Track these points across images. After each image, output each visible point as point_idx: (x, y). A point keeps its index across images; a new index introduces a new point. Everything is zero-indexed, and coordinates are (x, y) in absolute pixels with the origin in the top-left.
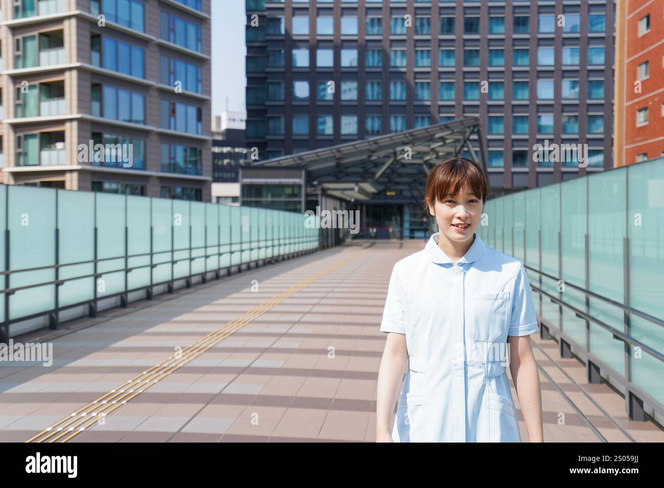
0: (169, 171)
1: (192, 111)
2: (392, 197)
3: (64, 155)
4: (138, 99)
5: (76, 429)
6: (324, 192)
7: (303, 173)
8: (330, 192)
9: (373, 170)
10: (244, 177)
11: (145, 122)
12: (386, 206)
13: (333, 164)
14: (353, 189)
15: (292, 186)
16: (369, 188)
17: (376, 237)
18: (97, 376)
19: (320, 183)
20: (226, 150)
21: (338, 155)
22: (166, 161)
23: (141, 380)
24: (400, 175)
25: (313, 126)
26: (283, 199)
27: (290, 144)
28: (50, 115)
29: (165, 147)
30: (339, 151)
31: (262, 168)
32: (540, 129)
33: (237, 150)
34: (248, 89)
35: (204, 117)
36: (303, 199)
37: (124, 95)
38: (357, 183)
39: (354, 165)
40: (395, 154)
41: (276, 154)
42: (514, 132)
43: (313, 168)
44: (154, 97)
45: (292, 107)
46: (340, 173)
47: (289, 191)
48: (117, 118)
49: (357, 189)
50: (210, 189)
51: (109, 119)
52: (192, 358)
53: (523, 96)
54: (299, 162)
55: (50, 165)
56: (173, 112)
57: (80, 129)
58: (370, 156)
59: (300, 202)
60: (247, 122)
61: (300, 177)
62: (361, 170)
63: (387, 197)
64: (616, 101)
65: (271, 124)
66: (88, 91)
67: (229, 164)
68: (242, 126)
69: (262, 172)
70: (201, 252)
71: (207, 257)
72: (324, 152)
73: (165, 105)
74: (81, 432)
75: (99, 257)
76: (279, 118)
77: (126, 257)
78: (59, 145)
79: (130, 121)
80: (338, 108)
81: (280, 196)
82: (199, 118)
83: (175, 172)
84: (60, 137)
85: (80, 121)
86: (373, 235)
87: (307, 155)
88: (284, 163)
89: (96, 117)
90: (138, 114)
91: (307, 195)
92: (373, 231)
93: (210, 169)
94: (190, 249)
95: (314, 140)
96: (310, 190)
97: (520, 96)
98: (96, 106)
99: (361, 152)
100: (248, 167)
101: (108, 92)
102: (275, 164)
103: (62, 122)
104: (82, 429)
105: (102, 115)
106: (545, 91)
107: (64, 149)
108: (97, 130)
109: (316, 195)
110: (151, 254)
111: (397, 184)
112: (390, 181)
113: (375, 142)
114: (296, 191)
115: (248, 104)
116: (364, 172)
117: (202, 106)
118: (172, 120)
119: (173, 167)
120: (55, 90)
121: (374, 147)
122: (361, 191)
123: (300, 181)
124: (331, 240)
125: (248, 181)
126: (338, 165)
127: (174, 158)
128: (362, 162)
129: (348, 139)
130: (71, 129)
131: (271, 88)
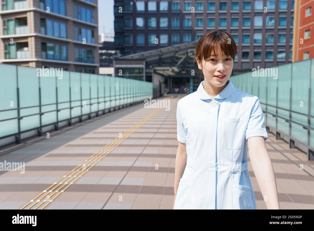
0: (79, 61)
1: (89, 32)
2: (184, 74)
3: (28, 54)
4: (63, 26)
5: (69, 183)
6: (155, 72)
7: (144, 62)
8: (158, 71)
9: (177, 61)
10: (116, 64)
11: (67, 38)
12: (181, 78)
13: (157, 58)
14: (168, 70)
15: (139, 69)
16: (176, 69)
17: (178, 93)
18: (69, 158)
19: (153, 67)
20: (104, 51)
21: (160, 53)
22: (77, 56)
23: (92, 160)
24: (189, 63)
25: (147, 40)
26: (134, 75)
27: (135, 48)
28: (20, 34)
29: (77, 50)
30: (161, 51)
31: (124, 60)
32: (255, 41)
33: (110, 52)
34: (115, 22)
35: (95, 35)
36: (144, 75)
37: (56, 24)
38: (170, 67)
39: (167, 58)
40: (187, 53)
41: (129, 53)
42: (243, 43)
43: (148, 60)
44: (71, 25)
45: (136, 31)
46: (161, 62)
47: (137, 71)
48: (53, 35)
49: (170, 70)
50: (98, 70)
51: (49, 36)
52: (112, 149)
53: (247, 25)
54: (142, 57)
55: (22, 58)
56: (80, 33)
57: (36, 41)
58: (175, 54)
59: (143, 77)
60: (115, 38)
61: (142, 64)
62: (171, 61)
63: (182, 74)
64: (294, 27)
65: (126, 39)
66: (39, 22)
67: (105, 58)
68: (112, 40)
69: (125, 62)
70: (96, 101)
71: (99, 103)
72: (154, 52)
73: (76, 29)
74: (72, 185)
75: (42, 104)
76: (130, 36)
77: (57, 104)
78: (26, 49)
79: (60, 37)
80: (158, 32)
81: (132, 73)
82: (93, 36)
83: (82, 62)
84: (26, 45)
85: (36, 37)
86: (177, 92)
87: (146, 53)
88: (135, 58)
89: (43, 35)
90: (63, 34)
91: (146, 73)
92: (177, 90)
93: (98, 60)
94: (90, 99)
95: (147, 47)
96: (148, 71)
97: (245, 25)
98: (43, 29)
99: (170, 52)
100: (117, 59)
101: (49, 23)
102: (131, 58)
103: (27, 37)
104: (72, 183)
105: (46, 33)
106: (258, 22)
107: (28, 51)
108: (44, 41)
109: (151, 73)
110: (70, 102)
111: (187, 67)
112: (184, 66)
113: (178, 47)
114: (141, 71)
115: (115, 29)
116: (172, 62)
117: (94, 30)
118: (80, 37)
119: (80, 60)
120: (22, 22)
121: (178, 49)
122: (173, 71)
123: (143, 66)
124: (158, 94)
125: (118, 66)
126: (160, 59)
127: (81, 55)
128: (171, 57)
129: (163, 46)
130: (31, 41)
131: (126, 21)
